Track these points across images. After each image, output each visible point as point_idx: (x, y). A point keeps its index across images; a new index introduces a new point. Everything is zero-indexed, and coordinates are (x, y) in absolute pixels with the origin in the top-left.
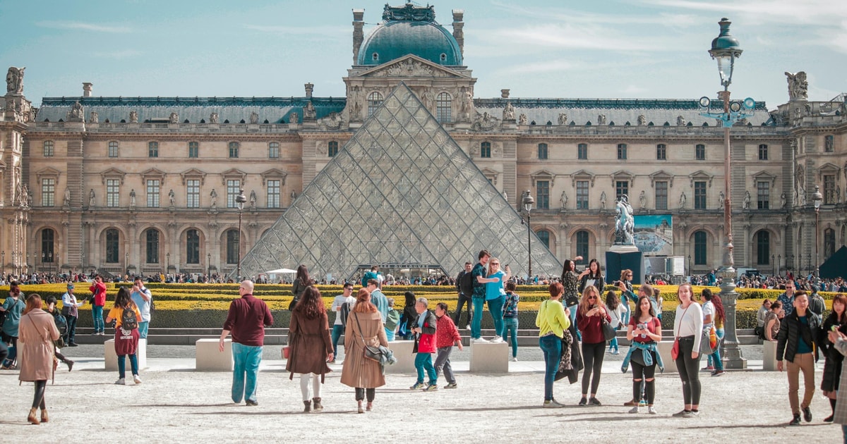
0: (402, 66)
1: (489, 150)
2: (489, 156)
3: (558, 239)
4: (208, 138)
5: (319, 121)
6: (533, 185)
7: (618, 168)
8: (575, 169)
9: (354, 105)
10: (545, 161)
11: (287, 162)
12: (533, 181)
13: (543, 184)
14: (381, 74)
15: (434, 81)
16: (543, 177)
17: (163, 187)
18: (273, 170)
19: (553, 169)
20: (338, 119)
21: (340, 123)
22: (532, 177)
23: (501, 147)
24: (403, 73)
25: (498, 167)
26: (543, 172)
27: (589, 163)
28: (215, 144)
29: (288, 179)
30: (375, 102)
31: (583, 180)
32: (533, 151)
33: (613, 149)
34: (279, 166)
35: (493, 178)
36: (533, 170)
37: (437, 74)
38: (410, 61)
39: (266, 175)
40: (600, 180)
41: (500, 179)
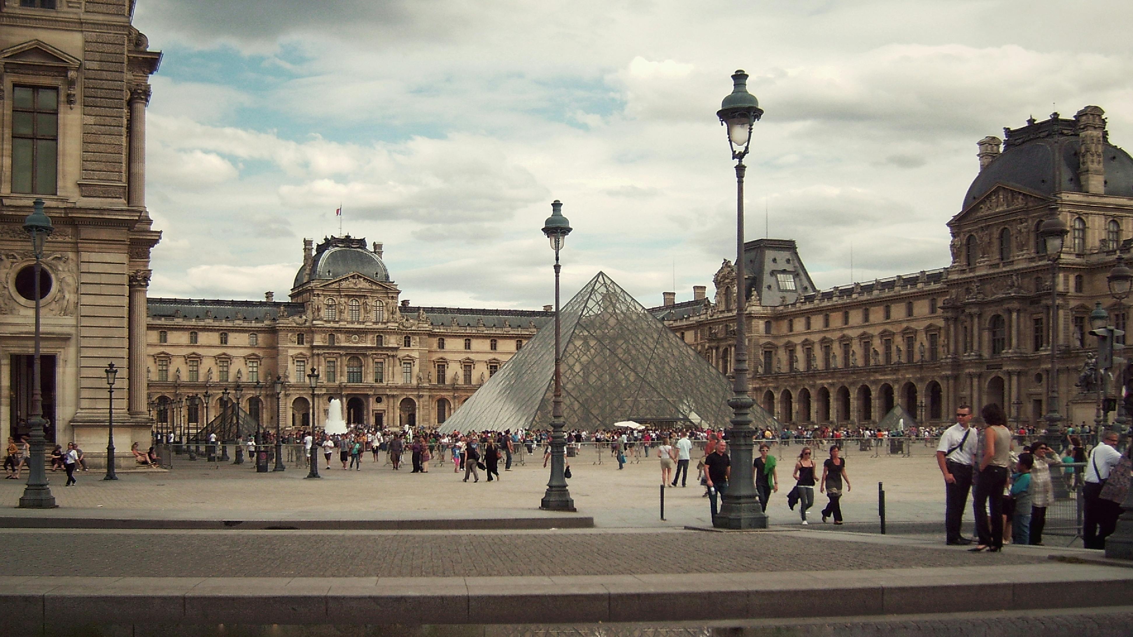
0: (350, 280)
1: (409, 341)
2: (409, 346)
3: (452, 406)
4: (206, 329)
5: (290, 319)
6: (435, 367)
7: (491, 356)
8: (463, 357)
9: (316, 307)
10: (442, 350)
11: (263, 348)
12: (435, 364)
13: (442, 366)
14: (334, 285)
15: (372, 291)
16: (441, 362)
17: (171, 365)
18: (253, 354)
19: (448, 357)
20: (304, 317)
21: (306, 321)
22: (434, 362)
23: (418, 340)
24: (352, 286)
25: (415, 354)
26: (442, 358)
27: (472, 353)
28: (210, 333)
29: (263, 361)
30: (331, 306)
31: (468, 365)
32: (435, 342)
33: (488, 342)
34: (257, 352)
35: (412, 362)
36: (435, 357)
37: (374, 287)
38: (356, 277)
39: (246, 358)
40: (479, 364)
41: (417, 362)
